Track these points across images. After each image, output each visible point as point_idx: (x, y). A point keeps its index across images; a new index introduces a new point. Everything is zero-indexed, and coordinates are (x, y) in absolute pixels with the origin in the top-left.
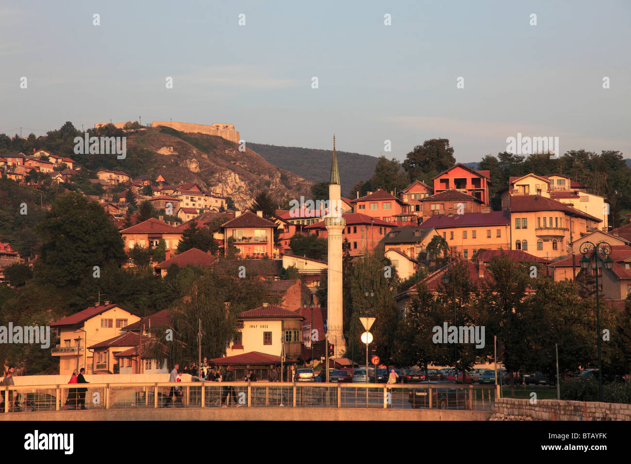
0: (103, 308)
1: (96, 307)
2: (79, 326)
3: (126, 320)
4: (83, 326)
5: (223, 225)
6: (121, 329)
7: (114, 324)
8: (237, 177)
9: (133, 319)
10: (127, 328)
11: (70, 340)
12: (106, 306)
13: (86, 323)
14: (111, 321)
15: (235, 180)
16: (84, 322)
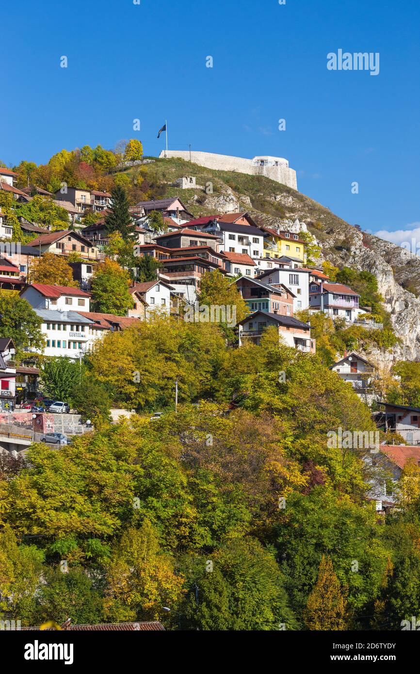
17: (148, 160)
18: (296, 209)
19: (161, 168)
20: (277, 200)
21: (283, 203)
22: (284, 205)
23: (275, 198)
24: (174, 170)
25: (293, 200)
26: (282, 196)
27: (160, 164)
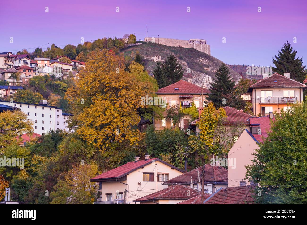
0: (143, 162)
1: (136, 162)
2: (123, 179)
3: (167, 174)
4: (126, 179)
5: (252, 86)
6: (163, 183)
7: (156, 178)
8: (210, 78)
9: (174, 174)
10: (169, 183)
11: (111, 194)
12: (146, 160)
13: (128, 177)
14: (152, 174)
15: (209, 81)
16: (126, 176)
17: (138, 43)
18: (209, 66)
19: (145, 48)
20: (200, 61)
21: (203, 62)
22: (204, 63)
23: (199, 61)
24: (151, 49)
25: (208, 61)
26: (203, 59)
27: (144, 46)
